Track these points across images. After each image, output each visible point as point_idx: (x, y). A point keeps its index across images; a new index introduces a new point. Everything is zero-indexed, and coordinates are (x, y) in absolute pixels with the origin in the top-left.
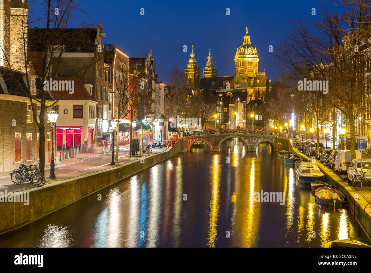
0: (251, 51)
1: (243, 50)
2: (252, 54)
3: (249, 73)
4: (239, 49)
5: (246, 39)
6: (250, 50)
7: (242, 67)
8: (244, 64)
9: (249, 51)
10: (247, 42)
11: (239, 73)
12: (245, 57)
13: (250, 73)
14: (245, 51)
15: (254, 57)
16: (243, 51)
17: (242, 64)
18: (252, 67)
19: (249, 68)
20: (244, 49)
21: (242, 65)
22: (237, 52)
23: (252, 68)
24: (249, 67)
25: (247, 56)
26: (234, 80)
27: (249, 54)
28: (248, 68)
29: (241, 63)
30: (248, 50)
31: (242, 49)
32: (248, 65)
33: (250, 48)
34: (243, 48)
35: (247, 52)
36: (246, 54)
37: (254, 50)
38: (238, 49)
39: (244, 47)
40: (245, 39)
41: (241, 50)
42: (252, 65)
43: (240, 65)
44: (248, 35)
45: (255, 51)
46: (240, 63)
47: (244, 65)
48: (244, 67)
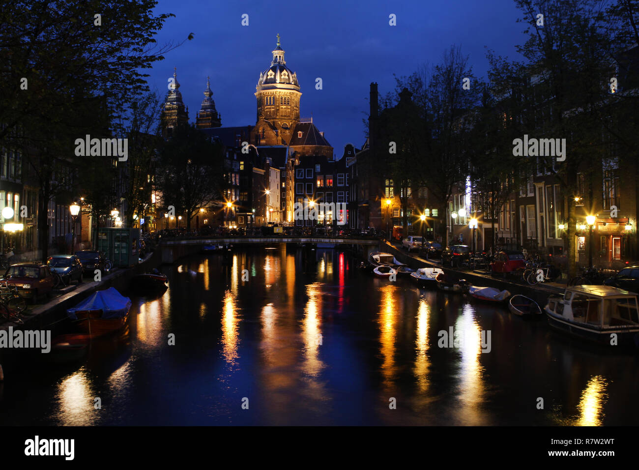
0: (287, 77)
1: (271, 75)
2: (288, 82)
3: (283, 118)
4: (263, 75)
5: (277, 56)
6: (285, 75)
7: (270, 107)
8: (274, 101)
9: (283, 77)
10: (278, 60)
11: (265, 119)
12: (275, 88)
13: (285, 118)
14: (275, 76)
15: (292, 88)
16: (273, 77)
17: (270, 101)
18: (289, 107)
19: (284, 110)
20: (274, 74)
21: (270, 103)
22: (261, 79)
23: (288, 109)
24: (284, 107)
25: (279, 86)
26: (254, 131)
27: (283, 83)
28: (282, 108)
29: (269, 99)
30: (281, 76)
31: (269, 73)
32: (282, 103)
33: (285, 72)
34: (271, 72)
35: (280, 78)
36: (278, 81)
37: (293, 75)
38: (261, 74)
39: (274, 69)
40: (275, 56)
41: (267, 76)
42: (288, 104)
43: (267, 103)
44: (279, 48)
45: (294, 79)
46: (267, 99)
47: (274, 103)
48: (273, 106)
